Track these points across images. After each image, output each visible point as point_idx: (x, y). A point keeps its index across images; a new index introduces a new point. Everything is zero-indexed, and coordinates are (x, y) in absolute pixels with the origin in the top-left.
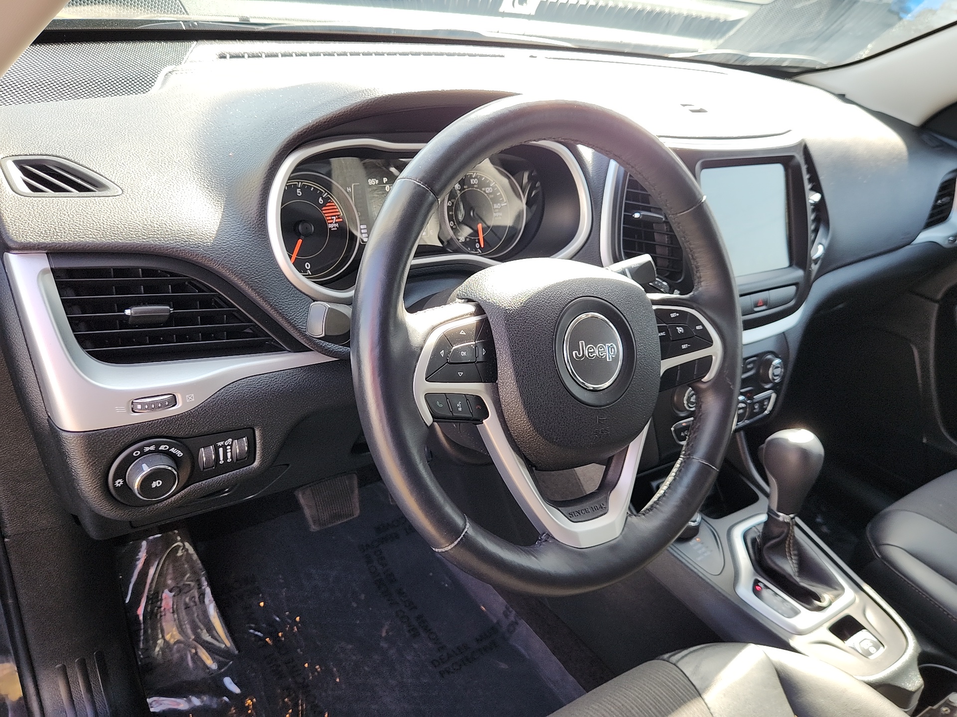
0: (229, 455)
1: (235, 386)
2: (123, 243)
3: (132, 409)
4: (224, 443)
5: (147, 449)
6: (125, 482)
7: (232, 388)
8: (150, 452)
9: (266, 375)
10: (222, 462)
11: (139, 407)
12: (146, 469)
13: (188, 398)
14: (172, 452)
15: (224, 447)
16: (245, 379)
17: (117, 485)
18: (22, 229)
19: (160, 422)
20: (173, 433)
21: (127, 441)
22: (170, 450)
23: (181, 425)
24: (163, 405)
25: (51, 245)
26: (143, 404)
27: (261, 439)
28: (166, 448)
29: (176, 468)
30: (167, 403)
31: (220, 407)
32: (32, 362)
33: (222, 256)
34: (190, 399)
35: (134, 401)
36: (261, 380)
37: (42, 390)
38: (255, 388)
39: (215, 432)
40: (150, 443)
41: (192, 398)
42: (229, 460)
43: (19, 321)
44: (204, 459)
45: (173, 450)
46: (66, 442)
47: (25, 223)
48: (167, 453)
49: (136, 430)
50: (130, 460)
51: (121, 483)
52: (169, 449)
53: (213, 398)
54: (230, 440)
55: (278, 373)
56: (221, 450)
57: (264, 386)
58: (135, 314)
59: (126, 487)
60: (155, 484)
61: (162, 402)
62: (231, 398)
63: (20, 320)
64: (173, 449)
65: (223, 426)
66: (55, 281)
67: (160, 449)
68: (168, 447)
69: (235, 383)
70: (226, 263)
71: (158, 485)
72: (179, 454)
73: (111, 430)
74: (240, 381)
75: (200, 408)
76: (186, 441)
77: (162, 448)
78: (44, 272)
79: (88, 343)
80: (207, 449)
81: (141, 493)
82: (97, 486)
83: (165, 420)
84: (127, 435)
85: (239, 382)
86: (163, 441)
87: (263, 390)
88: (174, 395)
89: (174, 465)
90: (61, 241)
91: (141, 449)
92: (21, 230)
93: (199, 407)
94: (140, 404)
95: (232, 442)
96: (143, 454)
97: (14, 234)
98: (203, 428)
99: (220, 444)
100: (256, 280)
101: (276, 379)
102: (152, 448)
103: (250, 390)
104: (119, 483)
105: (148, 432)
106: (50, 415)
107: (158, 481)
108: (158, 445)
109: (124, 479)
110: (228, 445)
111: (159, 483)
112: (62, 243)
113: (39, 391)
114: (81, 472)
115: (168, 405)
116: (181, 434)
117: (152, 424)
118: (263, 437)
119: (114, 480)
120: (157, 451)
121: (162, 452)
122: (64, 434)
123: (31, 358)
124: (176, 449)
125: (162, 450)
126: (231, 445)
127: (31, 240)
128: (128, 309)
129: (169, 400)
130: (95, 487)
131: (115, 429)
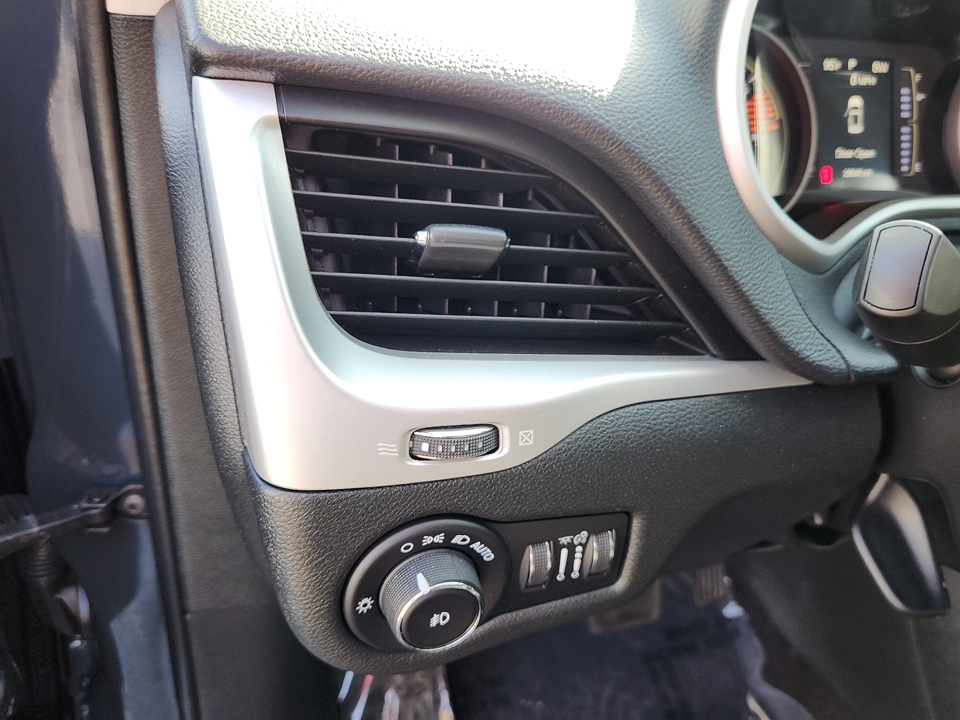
0: (577, 564)
1: (613, 421)
2: (433, 71)
3: (411, 449)
4: (572, 540)
5: (428, 540)
6: (376, 604)
7: (606, 424)
8: (433, 546)
9: (671, 403)
10: (561, 577)
11: (425, 447)
12: (424, 588)
13: (523, 438)
14: (475, 551)
15: (571, 547)
16: (631, 408)
17: (361, 609)
18: (231, 20)
19: (462, 484)
20: (483, 511)
21: (391, 519)
22: (471, 546)
23: (501, 494)
24: (472, 449)
25: (284, 58)
26: (432, 442)
27: (641, 538)
28: (464, 540)
29: (479, 586)
30: (480, 445)
31: (580, 463)
32: (224, 326)
33: (628, 125)
34: (526, 441)
35: (415, 433)
36: (662, 413)
37: (236, 390)
38: (649, 428)
39: (561, 515)
40: (435, 527)
41: (530, 437)
42: (575, 575)
43: (207, 237)
44: (532, 569)
45: (477, 547)
46: (270, 512)
47: (240, 10)
48: (466, 553)
49: (413, 498)
50: (393, 559)
51: (369, 606)
52: (471, 543)
53: (569, 443)
54: (584, 534)
55: (693, 401)
56: (564, 553)
57: (666, 427)
58: (437, 242)
59: (378, 614)
60: (436, 620)
61: (472, 441)
62: (603, 447)
63: (209, 233)
64: (479, 543)
65: (580, 505)
66: (286, 153)
67: (453, 541)
68: (469, 540)
69: (613, 413)
70: (633, 141)
71: (442, 623)
72: (488, 555)
73: (363, 494)
74: (622, 410)
75: (542, 461)
76: (507, 531)
77: (457, 540)
78: (265, 123)
79: (336, 300)
80: (539, 548)
81: (404, 635)
82: (322, 610)
83: (472, 482)
84: (393, 508)
85: (620, 412)
86: (461, 526)
87: (664, 435)
88: (495, 428)
89: (474, 579)
90: (306, 51)
91: (417, 539)
92: (227, 22)
93: (540, 458)
94: (427, 441)
95: (588, 539)
96: (419, 549)
97: (212, 27)
98: (541, 505)
99: (565, 540)
100: (688, 188)
101: (690, 413)
102: (439, 539)
103: (639, 432)
104: (365, 605)
105: (435, 505)
106: (246, 444)
107: (443, 614)
108: (450, 533)
109: (376, 599)
110: (580, 544)
111: (444, 618)
112: (307, 55)
113: (232, 392)
114: (293, 577)
115: (482, 450)
116: (498, 513)
117: (445, 487)
118: (647, 534)
119: (357, 598)
120: (448, 546)
121: (457, 549)
122: (268, 492)
123: (222, 319)
124: (483, 545)
125: (456, 544)
126: (584, 546)
127: (247, 43)
128: (422, 228)
129: (484, 438)
130: (318, 611)
131: (372, 491)
